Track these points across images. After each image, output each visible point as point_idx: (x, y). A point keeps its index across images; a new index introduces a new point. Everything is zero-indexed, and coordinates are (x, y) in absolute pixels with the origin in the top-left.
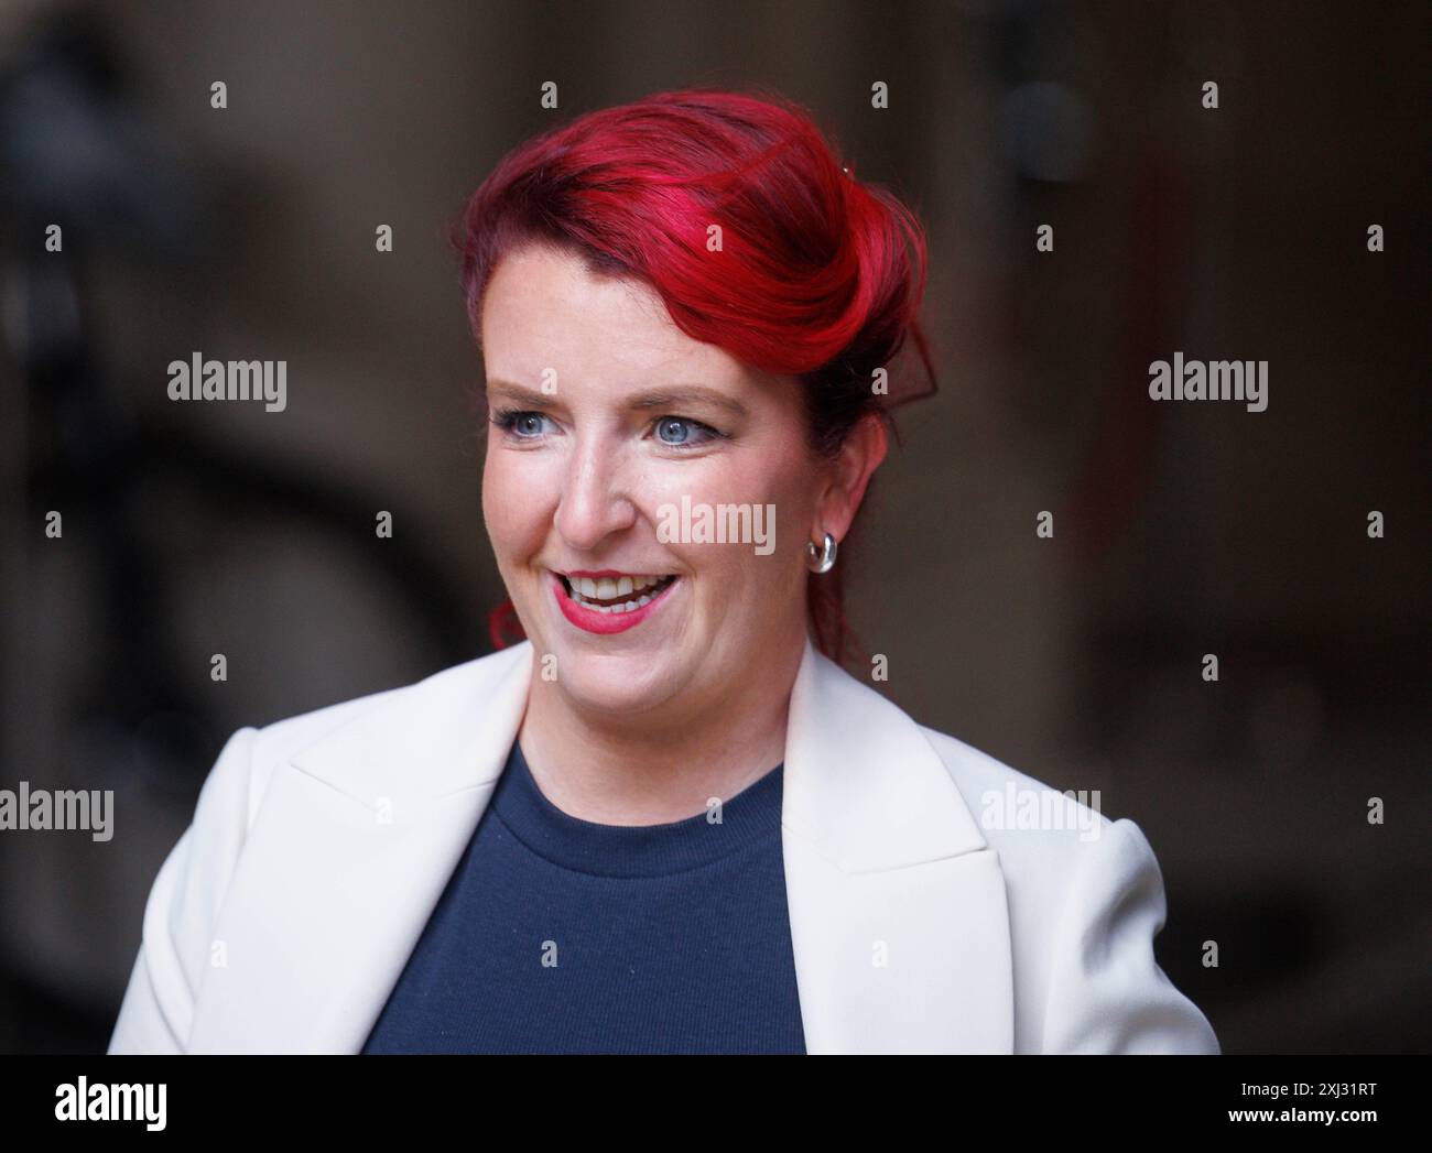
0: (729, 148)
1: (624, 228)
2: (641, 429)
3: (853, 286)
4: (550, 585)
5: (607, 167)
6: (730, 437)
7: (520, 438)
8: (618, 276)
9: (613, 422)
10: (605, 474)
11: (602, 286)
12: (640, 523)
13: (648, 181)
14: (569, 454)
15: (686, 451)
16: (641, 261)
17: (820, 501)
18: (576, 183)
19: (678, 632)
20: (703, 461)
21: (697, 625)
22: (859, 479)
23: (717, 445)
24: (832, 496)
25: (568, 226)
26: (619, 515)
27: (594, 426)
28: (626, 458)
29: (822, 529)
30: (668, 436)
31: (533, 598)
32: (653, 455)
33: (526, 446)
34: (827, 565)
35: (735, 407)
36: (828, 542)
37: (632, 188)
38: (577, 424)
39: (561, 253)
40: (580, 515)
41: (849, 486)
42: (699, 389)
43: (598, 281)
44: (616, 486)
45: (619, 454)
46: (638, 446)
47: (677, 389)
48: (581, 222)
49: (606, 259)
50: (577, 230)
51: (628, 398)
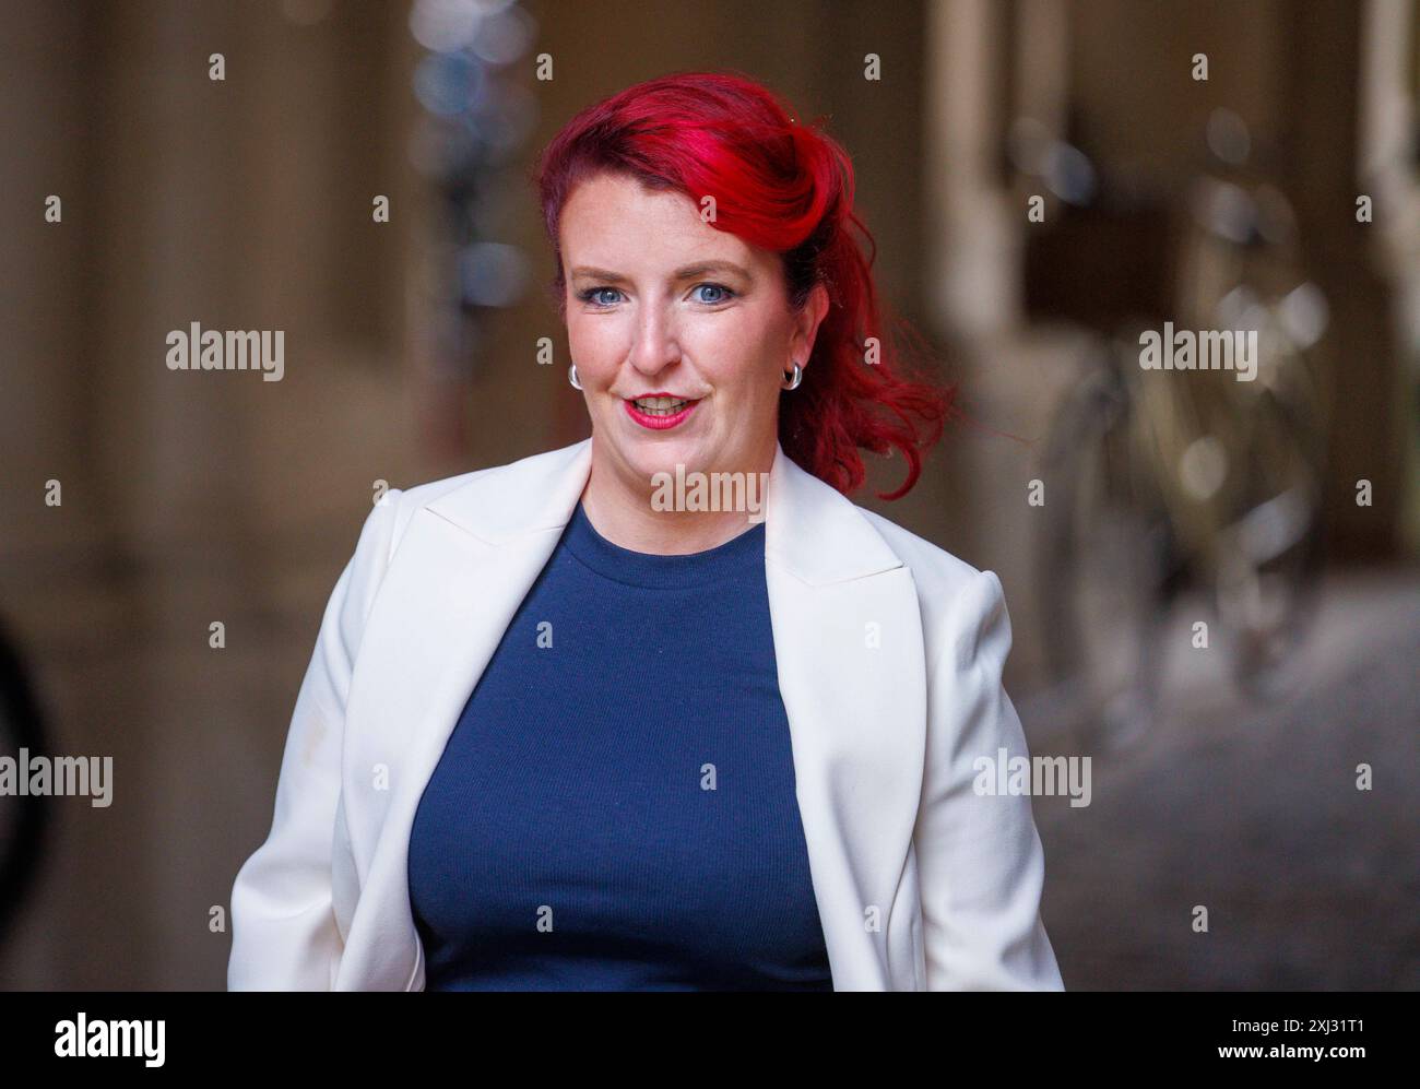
0: (724, 105)
1: (666, 157)
2: (681, 294)
3: (813, 191)
4: (620, 407)
5: (646, 120)
6: (742, 295)
7: (600, 305)
8: (665, 190)
9: (664, 290)
10: (663, 324)
11: (653, 198)
12: (685, 359)
13: (679, 125)
14: (633, 314)
15: (715, 307)
16: (680, 179)
17: (791, 343)
18: (629, 131)
19: (706, 430)
20: (725, 312)
21: (719, 424)
22: (813, 327)
23: (735, 300)
24: (798, 339)
25: (627, 159)
26: (672, 353)
27: (651, 292)
28: (674, 313)
29: (792, 359)
30: (708, 297)
31: (608, 413)
32: (690, 310)
33: (603, 311)
34: (795, 384)
35: (744, 274)
36: (796, 369)
37: (668, 131)
38: (640, 291)
39: (622, 178)
40: (649, 353)
41: (808, 332)
42: (723, 262)
43: (649, 194)
44: (670, 331)
45: (670, 310)
46: (680, 304)
47: (709, 263)
48: (637, 156)
49: (653, 179)
50: (635, 161)
51: (676, 272)
